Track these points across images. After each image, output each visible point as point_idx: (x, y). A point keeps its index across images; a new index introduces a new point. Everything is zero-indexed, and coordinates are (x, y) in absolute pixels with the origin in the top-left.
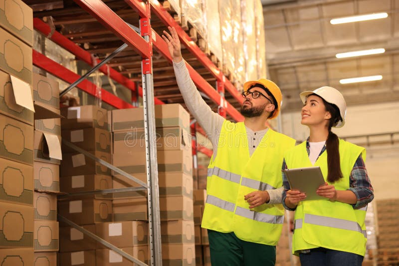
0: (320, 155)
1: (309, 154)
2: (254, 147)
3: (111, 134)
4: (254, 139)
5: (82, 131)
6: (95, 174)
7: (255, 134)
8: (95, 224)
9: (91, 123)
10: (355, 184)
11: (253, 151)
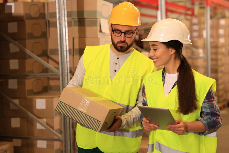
0: (172, 89)
1: (164, 85)
2: (115, 71)
3: (48, 22)
4: (116, 64)
5: (16, 23)
6: (26, 59)
7: (118, 58)
8: (26, 98)
9: (23, 17)
10: (204, 115)
11: (115, 75)
